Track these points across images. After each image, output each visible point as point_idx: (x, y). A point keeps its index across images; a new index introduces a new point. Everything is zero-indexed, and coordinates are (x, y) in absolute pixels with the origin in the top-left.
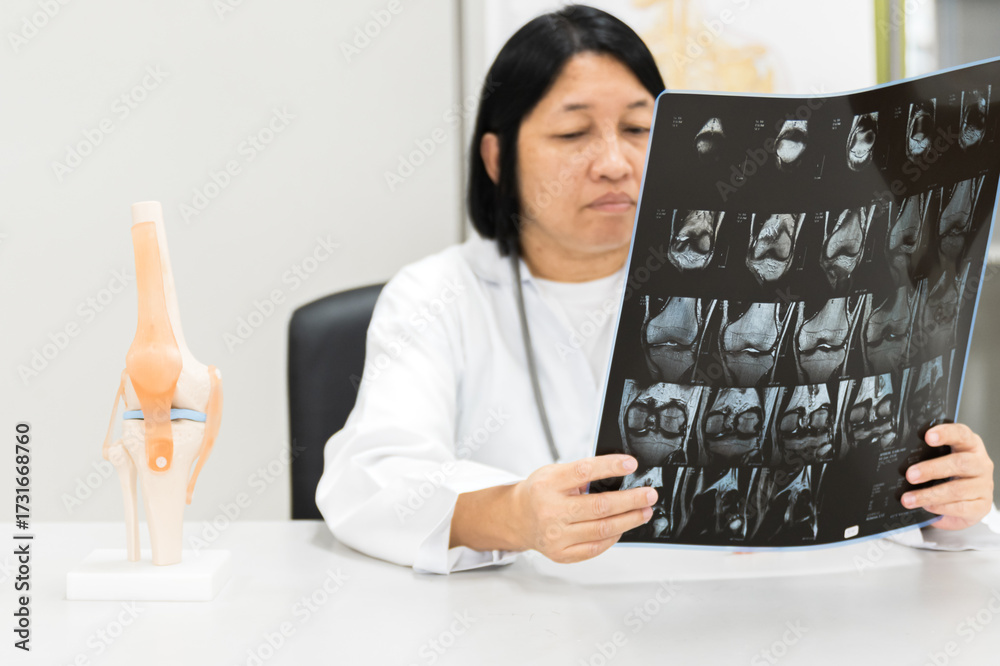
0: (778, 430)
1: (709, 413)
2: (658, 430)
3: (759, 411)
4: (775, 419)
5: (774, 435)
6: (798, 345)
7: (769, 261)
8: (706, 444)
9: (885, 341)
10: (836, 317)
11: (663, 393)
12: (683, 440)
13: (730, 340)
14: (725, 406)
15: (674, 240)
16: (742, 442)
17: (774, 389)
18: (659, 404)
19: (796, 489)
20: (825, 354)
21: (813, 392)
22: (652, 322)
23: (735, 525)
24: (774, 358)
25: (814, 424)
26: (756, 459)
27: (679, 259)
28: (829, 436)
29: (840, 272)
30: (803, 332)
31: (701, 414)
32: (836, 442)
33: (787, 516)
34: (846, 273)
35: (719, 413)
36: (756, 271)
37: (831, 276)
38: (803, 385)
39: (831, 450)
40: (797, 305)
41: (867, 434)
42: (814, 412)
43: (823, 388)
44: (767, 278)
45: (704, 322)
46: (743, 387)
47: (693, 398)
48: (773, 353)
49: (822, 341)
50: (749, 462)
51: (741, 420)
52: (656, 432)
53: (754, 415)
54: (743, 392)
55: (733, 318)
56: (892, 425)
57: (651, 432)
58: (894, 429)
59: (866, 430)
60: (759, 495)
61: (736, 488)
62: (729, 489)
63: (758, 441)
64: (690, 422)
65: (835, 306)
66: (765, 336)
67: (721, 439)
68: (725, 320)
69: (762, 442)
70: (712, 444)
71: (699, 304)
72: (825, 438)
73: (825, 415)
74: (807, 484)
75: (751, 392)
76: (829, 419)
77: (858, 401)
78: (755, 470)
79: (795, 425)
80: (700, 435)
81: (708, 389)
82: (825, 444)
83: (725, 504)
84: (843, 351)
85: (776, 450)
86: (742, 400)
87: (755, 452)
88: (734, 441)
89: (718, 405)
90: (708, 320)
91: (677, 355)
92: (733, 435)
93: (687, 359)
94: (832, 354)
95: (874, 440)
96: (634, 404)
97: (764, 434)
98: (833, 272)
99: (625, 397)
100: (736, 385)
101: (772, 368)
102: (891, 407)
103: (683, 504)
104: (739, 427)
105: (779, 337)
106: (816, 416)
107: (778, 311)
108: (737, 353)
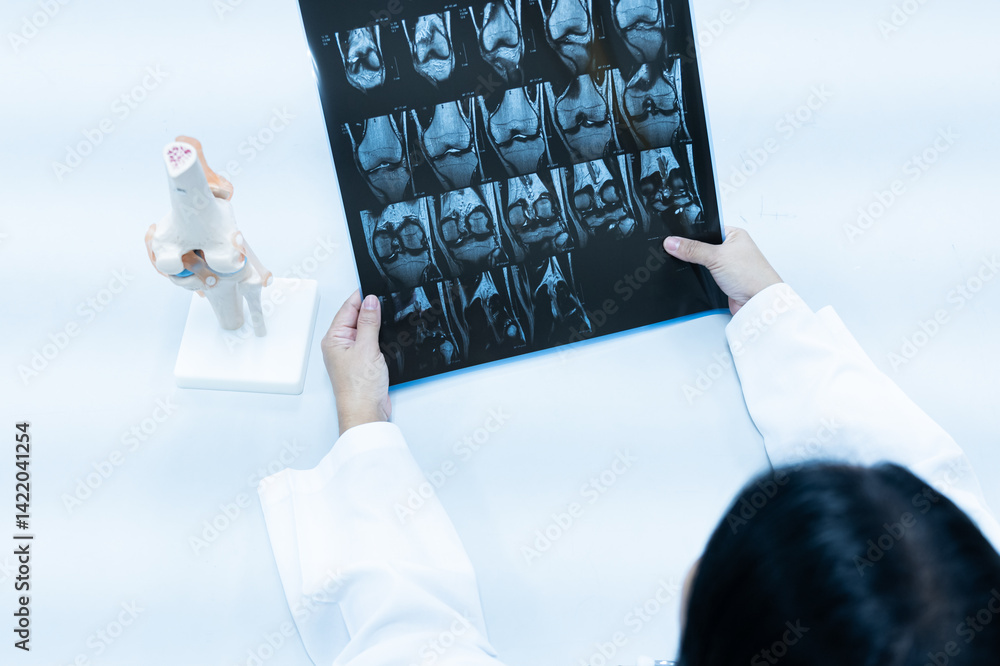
0: (510, 225)
1: (442, 222)
2: (405, 250)
3: (483, 209)
4: (502, 215)
5: (508, 231)
6: (493, 139)
7: (434, 62)
8: (451, 254)
9: (582, 128)
10: (520, 107)
11: (396, 214)
12: (429, 253)
13: (432, 147)
14: (451, 211)
15: (347, 63)
16: (481, 243)
17: (488, 185)
18: (396, 226)
19: (551, 282)
20: (523, 144)
21: (527, 183)
22: (360, 149)
23: (512, 331)
24: (476, 153)
25: (540, 214)
26: (501, 257)
27: (359, 81)
28: (560, 225)
29: (507, 64)
30: (493, 125)
31: (434, 224)
32: (570, 229)
33: (554, 311)
34: (513, 64)
35: (448, 219)
36: (427, 74)
37: (499, 68)
38: (515, 177)
39: (569, 238)
40: (476, 100)
41: (601, 220)
42: (535, 203)
43: (535, 177)
44: (439, 78)
45: (403, 136)
46: (460, 189)
47: (422, 210)
48: (473, 150)
49: (515, 132)
50: (496, 262)
51: (471, 221)
52: (403, 253)
53: (481, 214)
54: (462, 193)
55: (426, 125)
56: (625, 210)
57: (399, 255)
58: (629, 215)
59: (598, 217)
60: (520, 296)
61: (496, 292)
62: (490, 295)
63: (495, 239)
64: (428, 234)
65: (515, 97)
66: (460, 135)
67: (461, 244)
68: (419, 129)
69: (499, 240)
70: (456, 251)
71: (392, 120)
72: (557, 227)
73: (548, 205)
74: (559, 275)
75: (469, 191)
76: (553, 207)
77: (577, 188)
78: (505, 269)
79: (524, 219)
80: (442, 245)
81: (430, 198)
82: (559, 233)
83: (493, 312)
84: (540, 140)
85: (515, 245)
86: (463, 201)
87: (497, 251)
88: (474, 244)
89: (445, 214)
90: (405, 133)
91: (392, 175)
92: (470, 238)
93: (402, 176)
94: (530, 144)
95: (611, 227)
96: (377, 234)
97: (498, 232)
98: (499, 64)
99: (366, 230)
100: (454, 188)
101: (478, 164)
102: (617, 192)
103: (457, 322)
104: (473, 229)
105: (472, 133)
106: (540, 206)
107: (461, 108)
108: (441, 157)
